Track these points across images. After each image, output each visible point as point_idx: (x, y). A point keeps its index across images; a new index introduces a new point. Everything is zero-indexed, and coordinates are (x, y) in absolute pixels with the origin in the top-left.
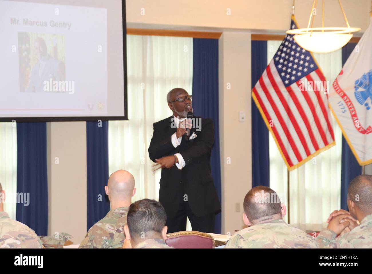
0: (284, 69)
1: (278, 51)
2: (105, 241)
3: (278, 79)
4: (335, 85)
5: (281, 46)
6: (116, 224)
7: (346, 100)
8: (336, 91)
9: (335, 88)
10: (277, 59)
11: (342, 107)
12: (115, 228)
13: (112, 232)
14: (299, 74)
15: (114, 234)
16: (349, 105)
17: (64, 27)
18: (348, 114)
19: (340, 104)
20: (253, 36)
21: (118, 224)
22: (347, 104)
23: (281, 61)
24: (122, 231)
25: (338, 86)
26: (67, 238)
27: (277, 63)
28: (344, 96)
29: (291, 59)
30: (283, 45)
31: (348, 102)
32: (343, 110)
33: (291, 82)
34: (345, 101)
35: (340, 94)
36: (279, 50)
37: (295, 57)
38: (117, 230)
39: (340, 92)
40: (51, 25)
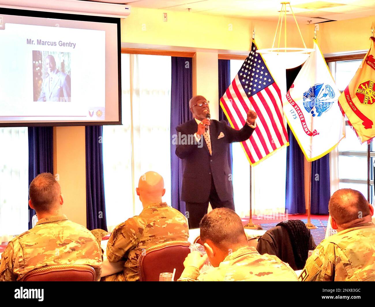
0: (247, 82)
1: (241, 68)
2: (133, 235)
3: (242, 91)
4: (287, 96)
5: (244, 64)
6: (147, 219)
7: (297, 108)
8: (289, 101)
9: (288, 99)
10: (241, 74)
11: (294, 114)
12: (146, 223)
13: (142, 227)
14: (259, 87)
15: (144, 229)
16: (299, 113)
17: (70, 46)
18: (298, 120)
19: (292, 112)
20: (219, 55)
21: (150, 219)
22: (297, 112)
23: (245, 76)
24: (152, 226)
25: (290, 97)
26: (104, 234)
27: (241, 78)
28: (295, 105)
29: (253, 74)
30: (246, 63)
31: (299, 110)
32: (295, 116)
33: (252, 93)
34: (295, 109)
35: (292, 104)
36: (243, 67)
37: (256, 73)
38: (147, 224)
39: (292, 102)
40: (59, 45)
